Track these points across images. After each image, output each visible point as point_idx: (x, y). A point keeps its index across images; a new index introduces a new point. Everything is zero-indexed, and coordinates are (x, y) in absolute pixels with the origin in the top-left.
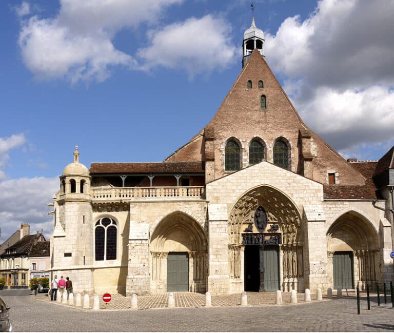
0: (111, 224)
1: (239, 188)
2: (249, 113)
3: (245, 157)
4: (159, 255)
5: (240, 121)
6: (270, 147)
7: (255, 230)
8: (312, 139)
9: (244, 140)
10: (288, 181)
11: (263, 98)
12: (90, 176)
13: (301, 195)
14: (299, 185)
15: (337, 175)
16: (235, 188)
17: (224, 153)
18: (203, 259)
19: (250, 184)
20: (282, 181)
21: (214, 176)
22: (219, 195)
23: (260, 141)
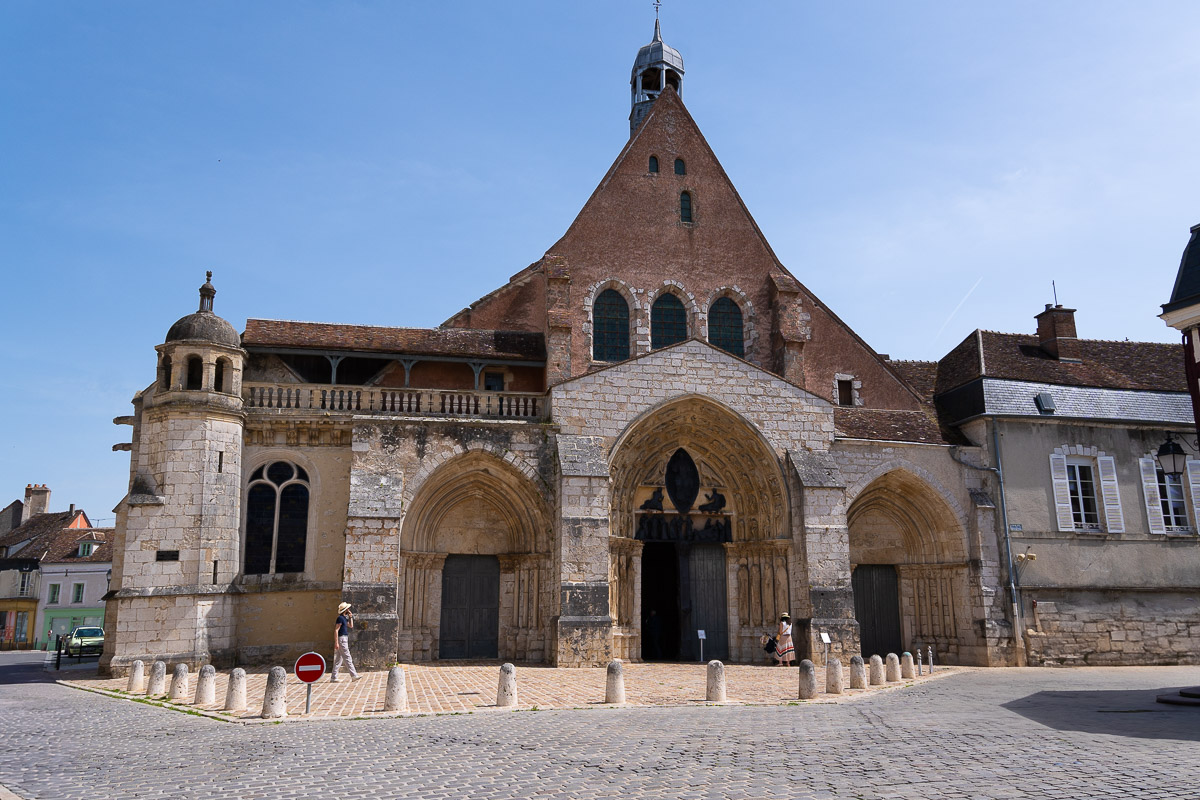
0: (294, 480)
1: (634, 399)
2: (653, 229)
3: (642, 331)
4: (423, 559)
5: (631, 245)
6: (700, 311)
7: (669, 506)
8: (799, 301)
9: (641, 291)
10: (752, 391)
11: (685, 197)
12: (242, 350)
13: (783, 426)
14: (776, 400)
15: (857, 385)
16: (623, 399)
17: (591, 318)
18: (539, 573)
19: (662, 393)
20: (738, 390)
21: (568, 369)
22: (584, 414)
23: (679, 296)
